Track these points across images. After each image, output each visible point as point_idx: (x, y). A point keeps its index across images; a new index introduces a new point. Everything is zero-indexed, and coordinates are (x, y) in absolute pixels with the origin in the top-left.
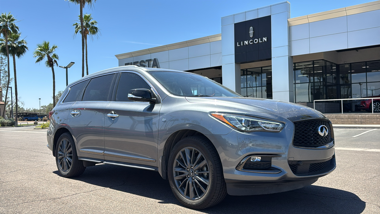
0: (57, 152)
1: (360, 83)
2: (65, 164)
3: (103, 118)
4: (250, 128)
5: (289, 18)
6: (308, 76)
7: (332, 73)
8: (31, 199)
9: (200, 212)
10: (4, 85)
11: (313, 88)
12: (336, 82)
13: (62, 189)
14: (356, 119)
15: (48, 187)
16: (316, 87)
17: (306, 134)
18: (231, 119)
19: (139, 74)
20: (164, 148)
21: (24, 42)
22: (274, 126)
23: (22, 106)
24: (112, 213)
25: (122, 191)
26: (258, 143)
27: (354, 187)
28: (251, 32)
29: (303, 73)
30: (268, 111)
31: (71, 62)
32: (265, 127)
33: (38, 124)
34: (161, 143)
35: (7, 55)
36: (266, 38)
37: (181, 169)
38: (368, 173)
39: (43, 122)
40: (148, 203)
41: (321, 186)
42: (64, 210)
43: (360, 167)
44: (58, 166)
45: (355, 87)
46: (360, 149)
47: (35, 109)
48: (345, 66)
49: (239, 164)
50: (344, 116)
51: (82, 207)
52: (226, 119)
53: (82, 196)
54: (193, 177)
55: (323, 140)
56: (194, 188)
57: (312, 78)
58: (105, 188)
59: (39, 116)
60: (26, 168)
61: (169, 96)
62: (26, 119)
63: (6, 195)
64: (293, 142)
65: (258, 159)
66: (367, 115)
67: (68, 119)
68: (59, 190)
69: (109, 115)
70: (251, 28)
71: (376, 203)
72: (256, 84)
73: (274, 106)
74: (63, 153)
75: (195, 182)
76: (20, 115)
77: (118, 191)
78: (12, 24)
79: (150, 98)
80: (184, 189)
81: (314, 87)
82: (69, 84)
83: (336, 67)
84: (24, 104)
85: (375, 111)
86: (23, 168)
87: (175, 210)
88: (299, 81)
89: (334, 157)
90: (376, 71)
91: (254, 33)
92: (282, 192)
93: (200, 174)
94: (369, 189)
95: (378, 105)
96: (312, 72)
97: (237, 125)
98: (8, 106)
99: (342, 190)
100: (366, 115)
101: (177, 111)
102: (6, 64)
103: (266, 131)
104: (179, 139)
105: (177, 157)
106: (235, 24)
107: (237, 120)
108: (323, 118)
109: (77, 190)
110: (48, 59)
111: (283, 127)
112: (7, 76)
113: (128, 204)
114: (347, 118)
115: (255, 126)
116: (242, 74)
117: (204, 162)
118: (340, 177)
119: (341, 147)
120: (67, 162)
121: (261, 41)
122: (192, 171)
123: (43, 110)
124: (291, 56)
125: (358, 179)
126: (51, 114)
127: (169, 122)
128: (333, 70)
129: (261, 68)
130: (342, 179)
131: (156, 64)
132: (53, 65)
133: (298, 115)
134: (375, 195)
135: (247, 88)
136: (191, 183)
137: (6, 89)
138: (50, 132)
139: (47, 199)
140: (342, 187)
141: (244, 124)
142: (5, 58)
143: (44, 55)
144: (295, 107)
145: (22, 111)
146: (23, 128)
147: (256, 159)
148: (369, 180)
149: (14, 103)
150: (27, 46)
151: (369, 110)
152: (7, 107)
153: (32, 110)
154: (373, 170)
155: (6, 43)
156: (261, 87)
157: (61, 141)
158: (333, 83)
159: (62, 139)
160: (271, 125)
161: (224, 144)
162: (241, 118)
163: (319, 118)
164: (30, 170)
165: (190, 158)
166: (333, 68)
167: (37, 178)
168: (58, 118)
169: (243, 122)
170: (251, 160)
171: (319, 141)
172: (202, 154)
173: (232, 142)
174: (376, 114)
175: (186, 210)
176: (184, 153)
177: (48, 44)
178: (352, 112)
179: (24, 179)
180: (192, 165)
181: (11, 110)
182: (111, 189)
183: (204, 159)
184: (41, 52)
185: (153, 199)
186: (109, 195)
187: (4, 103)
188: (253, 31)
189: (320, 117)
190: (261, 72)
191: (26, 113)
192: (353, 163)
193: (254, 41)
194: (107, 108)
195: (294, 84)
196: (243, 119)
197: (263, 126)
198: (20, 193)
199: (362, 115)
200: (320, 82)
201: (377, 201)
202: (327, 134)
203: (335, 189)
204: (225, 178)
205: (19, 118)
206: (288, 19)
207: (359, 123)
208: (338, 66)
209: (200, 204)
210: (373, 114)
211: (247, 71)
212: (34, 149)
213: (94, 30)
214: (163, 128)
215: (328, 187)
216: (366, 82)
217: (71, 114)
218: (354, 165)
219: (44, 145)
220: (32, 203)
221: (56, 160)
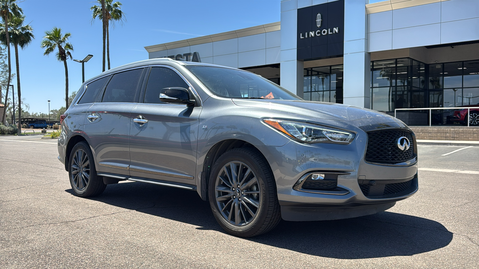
0: (70, 166)
1: (454, 89)
2: (80, 180)
3: (128, 124)
4: (313, 139)
5: (368, 4)
6: (389, 79)
7: (419, 75)
8: (38, 221)
9: (248, 240)
10: (4, 83)
11: (394, 93)
12: (424, 87)
13: (77, 211)
14: (447, 133)
15: (59, 209)
16: (398, 93)
17: (382, 147)
18: (288, 128)
19: (174, 70)
20: (205, 163)
21: (29, 29)
22: (342, 136)
23: (27, 110)
24: (139, 239)
25: (152, 215)
26: (322, 157)
27: (440, 215)
28: (319, 20)
29: (383, 74)
30: (335, 118)
31: (89, 55)
32: (331, 138)
33: (47, 132)
34: (200, 157)
35: (7, 44)
36: (337, 28)
37: (225, 188)
38: (459, 198)
39: (53, 131)
40: (184, 229)
41: (399, 213)
42: (78, 236)
43: (449, 191)
44: (72, 183)
45: (447, 94)
46: (450, 170)
47: (42, 114)
48: (436, 66)
49: (297, 183)
50: (432, 129)
51: (102, 232)
52: (282, 126)
53: (101, 219)
54: (240, 198)
55: (403, 155)
56: (241, 211)
57: (394, 81)
58: (130, 210)
59: (48, 123)
60: (31, 185)
61: (211, 97)
62: (32, 126)
63: (7, 216)
64: (366, 157)
65: (321, 176)
66: (461, 129)
67: (84, 125)
68: (73, 212)
69: (136, 120)
70: (319, 15)
71: (466, 235)
72: (323, 88)
73: (343, 111)
74: (78, 166)
75: (242, 204)
76: (24, 121)
77: (146, 214)
78: (14, 4)
79: (188, 99)
80: (228, 213)
81: (396, 93)
82: (85, 81)
83: (425, 68)
84: (29, 107)
85: (472, 124)
86: (28, 185)
87: (216, 238)
88: (378, 84)
89: (416, 177)
90: (475, 74)
91: (322, 22)
92: (350, 218)
93: (248, 194)
94: (458, 217)
95: (476, 116)
96: (395, 74)
97: (296, 134)
98: (9, 109)
99: (425, 218)
100: (459, 128)
101: (221, 116)
102: (6, 55)
103: (332, 142)
104: (224, 151)
105: (220, 173)
106: (298, 10)
107: (296, 128)
108: (404, 128)
109: (95, 213)
110: (59, 50)
111: (353, 138)
112: (7, 71)
113: (159, 229)
114: (436, 132)
115: (319, 136)
116: (305, 75)
117: (254, 180)
118: (424, 202)
119: (426, 167)
120: (83, 178)
121: (331, 32)
122: (238, 190)
123: (53, 115)
124: (368, 52)
125: (446, 205)
126: (63, 119)
127: (212, 130)
128: (421, 72)
129: (329, 67)
130: (426, 205)
131: (196, 58)
132: (66, 58)
133: (373, 124)
134: (465, 225)
135: (311, 92)
136: (238, 205)
137: (7, 88)
138: (62, 141)
139: (57, 222)
140: (426, 214)
141: (305, 133)
142: (4, 48)
143: (55, 45)
144: (370, 114)
145: (26, 116)
146: (28, 137)
147: (318, 176)
148: (460, 208)
149: (16, 105)
150: (33, 34)
151: (463, 123)
152: (7, 111)
153: (39, 115)
154: (464, 196)
155: (6, 29)
156: (329, 92)
157: (75, 152)
158: (421, 87)
159: (76, 149)
160: (339, 135)
161: (279, 158)
162: (300, 126)
163: (400, 128)
164: (37, 188)
165: (236, 175)
166: (421, 69)
167: (45, 197)
168: (72, 123)
169: (304, 131)
170: (313, 178)
171: (398, 157)
172: (251, 170)
173: (289, 156)
174: (473, 128)
175: (230, 237)
176: (229, 168)
177: (60, 30)
178: (442, 124)
179: (29, 199)
180: (239, 184)
181: (12, 115)
182: (138, 212)
183: (254, 177)
184: (51, 42)
185: (190, 225)
186: (135, 218)
187: (4, 106)
188: (322, 19)
189: (401, 126)
190: (329, 73)
191: (32, 119)
192: (440, 187)
193: (321, 32)
194: (133, 112)
195: (371, 88)
196: (304, 127)
197: (329, 137)
198: (24, 215)
199: (455, 129)
200: (404, 86)
201: (467, 232)
202: (408, 148)
203: (417, 217)
204: (279, 199)
205: (22, 125)
206: (366, 5)
207: (450, 139)
208: (427, 66)
209: (248, 230)
210: (469, 128)
211: (312, 70)
212: (42, 163)
213: (118, 15)
214: (203, 138)
215: (407, 214)
216: (461, 87)
217: (88, 119)
218: (442, 189)
219: (54, 158)
220: (39, 227)
221: (69, 175)
